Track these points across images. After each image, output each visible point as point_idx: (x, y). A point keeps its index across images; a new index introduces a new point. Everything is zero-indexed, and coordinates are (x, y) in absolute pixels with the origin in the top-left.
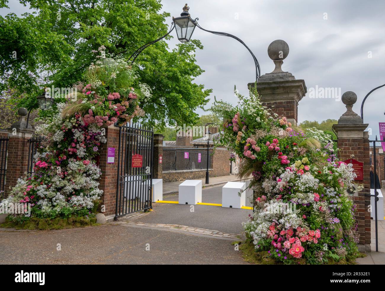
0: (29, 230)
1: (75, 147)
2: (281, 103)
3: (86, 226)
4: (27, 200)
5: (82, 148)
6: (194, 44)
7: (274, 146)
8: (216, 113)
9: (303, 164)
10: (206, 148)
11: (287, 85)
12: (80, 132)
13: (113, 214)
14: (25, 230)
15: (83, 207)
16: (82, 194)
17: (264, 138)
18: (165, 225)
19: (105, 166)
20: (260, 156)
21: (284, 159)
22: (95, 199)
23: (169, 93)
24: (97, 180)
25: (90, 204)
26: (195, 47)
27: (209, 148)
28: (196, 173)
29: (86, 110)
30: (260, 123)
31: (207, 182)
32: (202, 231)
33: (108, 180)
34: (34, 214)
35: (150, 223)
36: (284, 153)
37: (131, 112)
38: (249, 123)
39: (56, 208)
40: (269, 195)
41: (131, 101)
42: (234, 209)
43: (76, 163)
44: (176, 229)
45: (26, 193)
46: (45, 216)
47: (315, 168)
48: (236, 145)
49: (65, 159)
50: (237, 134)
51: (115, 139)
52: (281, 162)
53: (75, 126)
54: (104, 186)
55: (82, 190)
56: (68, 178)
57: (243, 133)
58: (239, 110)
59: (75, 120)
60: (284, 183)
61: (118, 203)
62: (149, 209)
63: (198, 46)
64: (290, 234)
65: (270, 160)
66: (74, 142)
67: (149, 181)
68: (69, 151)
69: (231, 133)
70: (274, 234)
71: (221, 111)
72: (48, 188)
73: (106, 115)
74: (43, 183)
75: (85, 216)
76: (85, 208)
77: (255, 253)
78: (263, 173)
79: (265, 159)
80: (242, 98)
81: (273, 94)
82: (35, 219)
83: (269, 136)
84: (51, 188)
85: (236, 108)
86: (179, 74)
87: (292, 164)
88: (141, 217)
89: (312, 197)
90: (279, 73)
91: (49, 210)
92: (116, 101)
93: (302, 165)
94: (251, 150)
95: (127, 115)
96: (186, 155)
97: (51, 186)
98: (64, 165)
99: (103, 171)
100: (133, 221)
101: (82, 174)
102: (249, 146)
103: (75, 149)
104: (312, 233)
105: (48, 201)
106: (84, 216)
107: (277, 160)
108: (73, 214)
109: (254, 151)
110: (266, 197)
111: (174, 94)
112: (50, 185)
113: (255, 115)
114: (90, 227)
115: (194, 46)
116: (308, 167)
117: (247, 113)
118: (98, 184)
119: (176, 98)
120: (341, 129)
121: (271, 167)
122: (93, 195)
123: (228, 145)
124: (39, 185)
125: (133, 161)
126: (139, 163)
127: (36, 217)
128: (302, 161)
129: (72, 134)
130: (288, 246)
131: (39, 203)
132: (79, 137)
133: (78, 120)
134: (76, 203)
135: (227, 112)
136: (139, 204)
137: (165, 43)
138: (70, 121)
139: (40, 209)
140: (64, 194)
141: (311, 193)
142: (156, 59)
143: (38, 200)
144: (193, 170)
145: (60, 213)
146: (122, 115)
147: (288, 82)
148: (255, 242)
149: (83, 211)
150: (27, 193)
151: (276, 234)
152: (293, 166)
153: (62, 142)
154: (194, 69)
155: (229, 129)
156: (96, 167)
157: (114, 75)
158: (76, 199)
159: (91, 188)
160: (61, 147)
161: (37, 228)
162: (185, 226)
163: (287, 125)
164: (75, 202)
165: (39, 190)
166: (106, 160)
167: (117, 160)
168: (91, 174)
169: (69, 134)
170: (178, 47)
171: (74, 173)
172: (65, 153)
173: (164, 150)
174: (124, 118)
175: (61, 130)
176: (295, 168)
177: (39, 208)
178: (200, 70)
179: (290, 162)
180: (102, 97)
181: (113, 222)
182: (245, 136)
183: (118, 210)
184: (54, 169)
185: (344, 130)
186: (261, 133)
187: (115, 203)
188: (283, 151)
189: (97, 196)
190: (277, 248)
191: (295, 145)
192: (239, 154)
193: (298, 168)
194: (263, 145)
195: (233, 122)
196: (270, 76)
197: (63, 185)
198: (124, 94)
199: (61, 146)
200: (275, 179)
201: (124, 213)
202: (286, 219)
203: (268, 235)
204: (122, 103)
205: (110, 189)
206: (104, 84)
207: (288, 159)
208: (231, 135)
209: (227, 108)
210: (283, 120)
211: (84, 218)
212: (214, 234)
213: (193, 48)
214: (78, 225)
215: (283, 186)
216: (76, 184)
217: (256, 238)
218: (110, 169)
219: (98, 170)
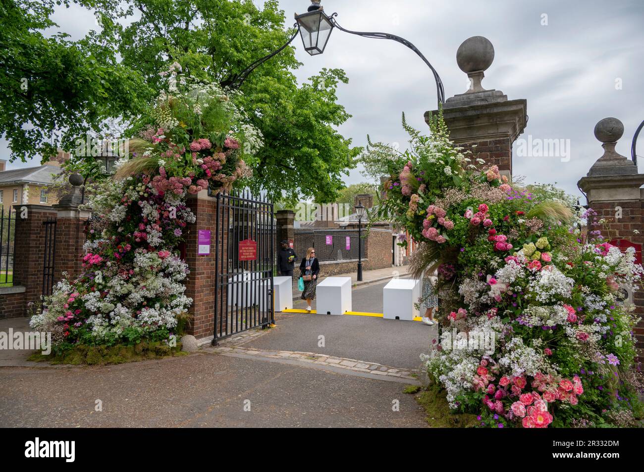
0: (71, 366)
1: (145, 231)
2: (485, 144)
3: (165, 357)
4: (69, 317)
5: (154, 232)
6: (334, 76)
7: (482, 218)
8: (371, 165)
9: (538, 249)
10: (357, 229)
11: (496, 110)
12: (152, 205)
13: (210, 335)
14: (65, 366)
15: (159, 327)
16: (157, 305)
17: (459, 205)
18: (292, 352)
19: (195, 260)
20: (454, 236)
21: (501, 242)
22: (179, 313)
23: (300, 148)
24: (182, 282)
25: (171, 321)
26: (337, 79)
27: (361, 230)
28: (344, 265)
29: (154, 169)
30: (452, 178)
31: (359, 278)
32: (353, 364)
33: (201, 281)
34: (80, 338)
35: (269, 349)
36: (498, 231)
37: (230, 171)
38: (431, 179)
39: (114, 330)
40: (471, 307)
41: (230, 152)
42: (402, 323)
43: (146, 255)
44: (309, 361)
45: (67, 306)
46: (97, 343)
47: (561, 257)
48: (407, 220)
49: (129, 249)
50: (409, 200)
51: (211, 216)
52: (494, 248)
53: (143, 195)
54: (194, 292)
55: (158, 298)
56: (134, 279)
57: (420, 196)
58: (411, 159)
59: (143, 187)
60: (504, 286)
61: (218, 316)
62: (269, 324)
63: (341, 78)
64: (520, 384)
65: (472, 244)
66: (143, 222)
67: (269, 280)
68: (136, 237)
69: (398, 198)
70: (488, 382)
71: (379, 161)
72: (103, 296)
73: (188, 176)
74: (95, 289)
75: (163, 341)
76: (163, 328)
77: (450, 416)
78: (460, 267)
79: (462, 243)
80: (416, 135)
81: (470, 128)
82: (82, 347)
83: (470, 200)
84: (108, 296)
85: (406, 155)
86: (313, 119)
87: (517, 251)
88: (256, 338)
89: (563, 313)
90: (479, 92)
91: (104, 333)
92: (205, 152)
93: (537, 252)
94: (436, 225)
95: (224, 176)
96: (329, 240)
97: (108, 293)
98: (127, 259)
99: (192, 268)
100: (242, 346)
101: (157, 273)
102: (433, 219)
103: (144, 234)
104: (567, 385)
105: (103, 317)
106: (161, 340)
107: (486, 243)
108: (143, 337)
109: (442, 228)
110: (467, 312)
111: (306, 149)
112: (106, 291)
113: (442, 162)
114: (171, 358)
115: (335, 78)
116: (548, 256)
117: (427, 160)
118: (184, 288)
119: (310, 154)
120: (597, 185)
121: (474, 256)
122: (177, 306)
123: (394, 220)
124: (88, 292)
125: (241, 251)
126: (252, 254)
127: (85, 343)
128: (537, 244)
129: (140, 210)
130: (521, 412)
131: (88, 322)
132: (151, 213)
133: (147, 187)
134: (148, 320)
135: (389, 162)
136: (257, 315)
137: (291, 75)
138: (134, 189)
139: (91, 330)
140: (129, 306)
141: (560, 305)
142: (278, 99)
143: (88, 317)
144: (339, 261)
145: (121, 336)
146: (215, 175)
147: (497, 105)
148: (450, 398)
149: (159, 333)
150: (69, 305)
151: (490, 382)
152: (521, 254)
153: (124, 222)
154: (335, 112)
155: (394, 192)
156: (179, 262)
157: (198, 110)
158: (147, 314)
159: (172, 296)
160: (123, 231)
161: (84, 362)
162: (324, 355)
163: (500, 181)
164: (146, 318)
165: (87, 301)
166: (195, 250)
167: (215, 249)
168: (172, 273)
169: (134, 210)
170: (311, 81)
171: (143, 274)
172: (128, 240)
173: (295, 234)
174: (219, 181)
175: (122, 204)
176: (524, 259)
177: (89, 328)
178: (345, 115)
179: (514, 247)
180: (180, 145)
181: (210, 349)
182: (425, 202)
183: (218, 329)
184: (112, 266)
185: (604, 187)
186: (454, 196)
187: (213, 317)
188: (496, 227)
189: (182, 307)
190: (494, 412)
191: (521, 215)
192: (414, 235)
193: (530, 257)
194: (458, 216)
195: (400, 178)
196: (463, 98)
197: (126, 292)
198: (216, 140)
199: (123, 229)
200: (483, 279)
201: (229, 333)
202: (512, 357)
203: (475, 385)
204: (214, 155)
205: (205, 297)
206: (184, 126)
207: (507, 241)
208: (398, 201)
209: (389, 155)
210: (491, 171)
211: (161, 344)
212: (372, 370)
213: (333, 81)
214: (152, 355)
215: (502, 292)
216: (147, 290)
217: (452, 388)
218: (203, 264)
219: (184, 266)
